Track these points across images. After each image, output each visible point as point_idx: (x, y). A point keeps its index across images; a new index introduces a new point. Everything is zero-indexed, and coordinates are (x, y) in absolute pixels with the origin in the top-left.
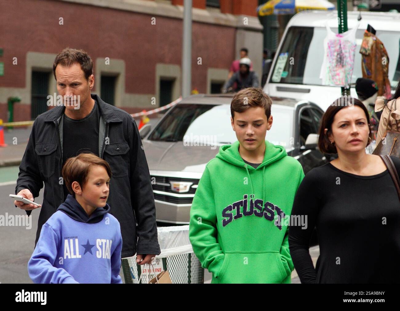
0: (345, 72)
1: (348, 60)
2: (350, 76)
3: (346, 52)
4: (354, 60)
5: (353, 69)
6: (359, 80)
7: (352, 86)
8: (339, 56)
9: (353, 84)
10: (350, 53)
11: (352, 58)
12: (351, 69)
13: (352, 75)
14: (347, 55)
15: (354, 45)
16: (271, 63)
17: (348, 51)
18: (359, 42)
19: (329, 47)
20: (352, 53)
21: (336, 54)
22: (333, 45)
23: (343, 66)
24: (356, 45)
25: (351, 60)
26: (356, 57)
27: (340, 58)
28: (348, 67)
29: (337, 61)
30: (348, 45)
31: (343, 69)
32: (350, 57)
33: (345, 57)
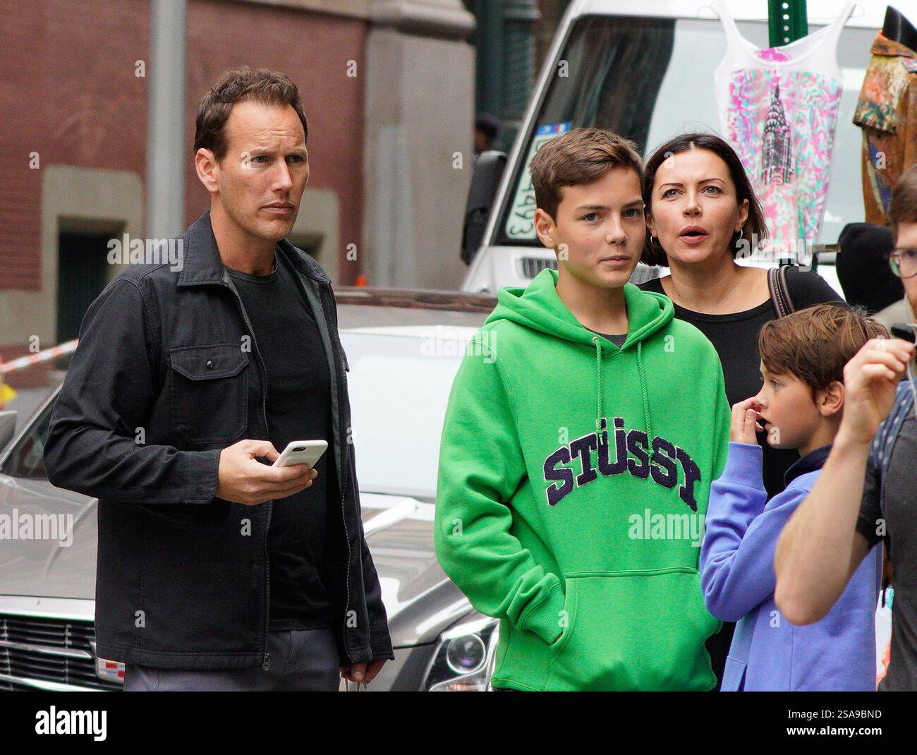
0: (795, 200)
1: (806, 152)
2: (816, 216)
3: (799, 121)
4: (830, 152)
5: (826, 188)
6: (851, 232)
7: (823, 256)
8: (771, 137)
9: (829, 248)
10: (814, 123)
11: (823, 145)
12: (820, 186)
13: (821, 212)
14: (804, 131)
15: (833, 91)
16: (503, 161)
17: (807, 114)
18: (854, 80)
19: (737, 102)
20: (824, 123)
21: (761, 127)
22: (751, 95)
23: (787, 177)
24: (839, 92)
25: (820, 154)
26: (839, 142)
27: (778, 145)
28: (806, 181)
29: (767, 155)
30: (810, 89)
31: (789, 190)
32: (815, 138)
33: (798, 138)
